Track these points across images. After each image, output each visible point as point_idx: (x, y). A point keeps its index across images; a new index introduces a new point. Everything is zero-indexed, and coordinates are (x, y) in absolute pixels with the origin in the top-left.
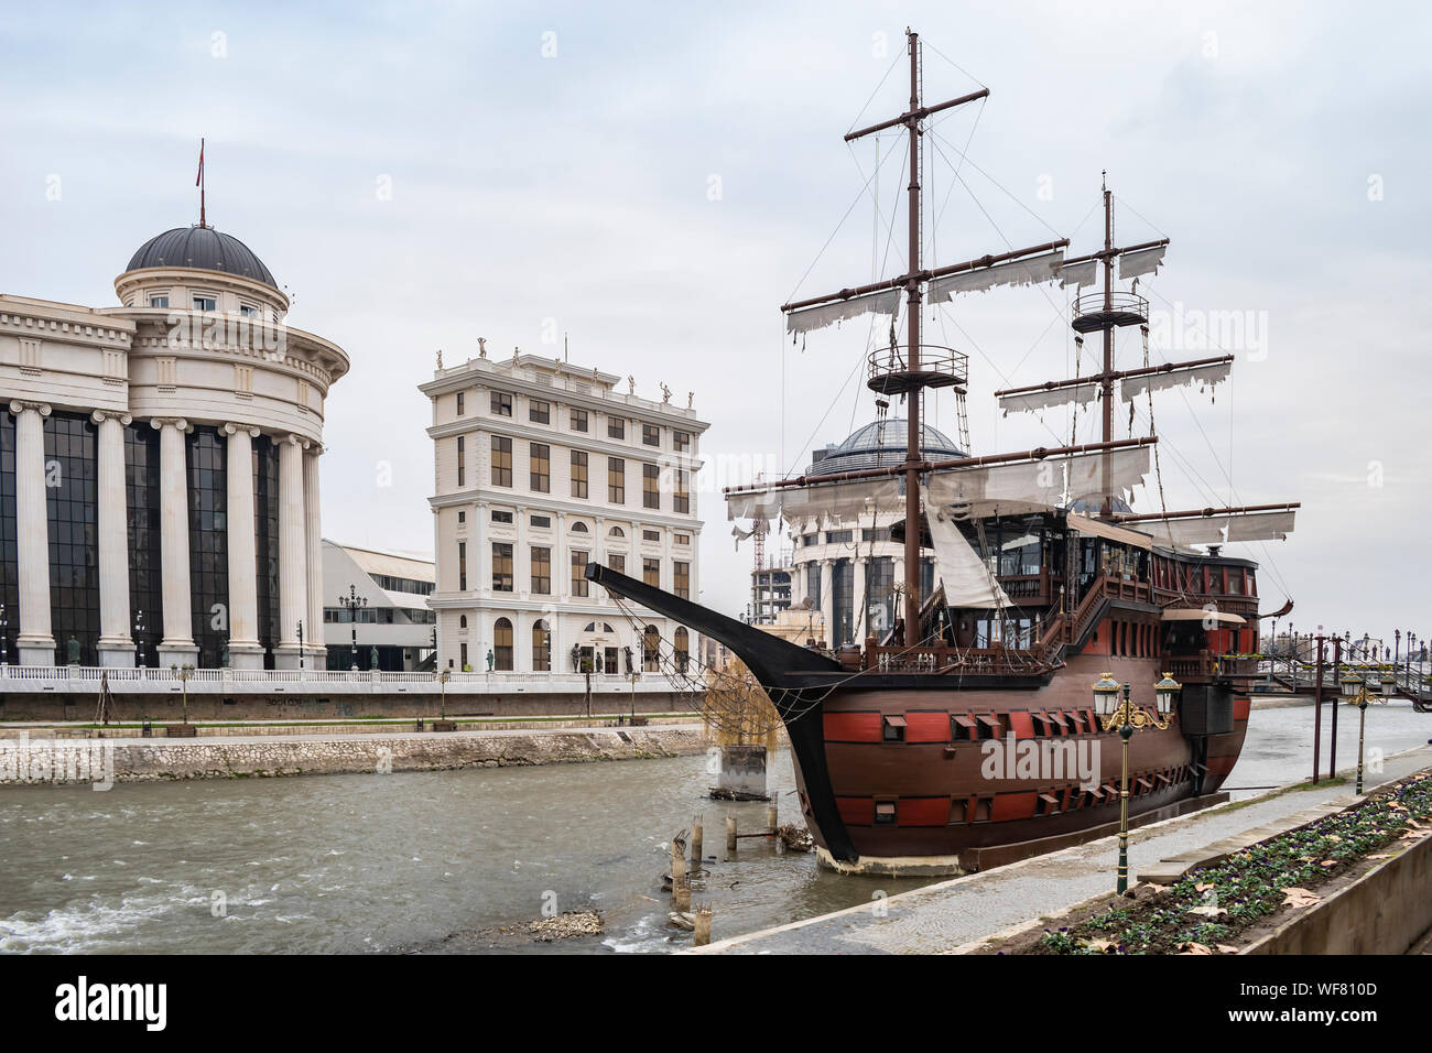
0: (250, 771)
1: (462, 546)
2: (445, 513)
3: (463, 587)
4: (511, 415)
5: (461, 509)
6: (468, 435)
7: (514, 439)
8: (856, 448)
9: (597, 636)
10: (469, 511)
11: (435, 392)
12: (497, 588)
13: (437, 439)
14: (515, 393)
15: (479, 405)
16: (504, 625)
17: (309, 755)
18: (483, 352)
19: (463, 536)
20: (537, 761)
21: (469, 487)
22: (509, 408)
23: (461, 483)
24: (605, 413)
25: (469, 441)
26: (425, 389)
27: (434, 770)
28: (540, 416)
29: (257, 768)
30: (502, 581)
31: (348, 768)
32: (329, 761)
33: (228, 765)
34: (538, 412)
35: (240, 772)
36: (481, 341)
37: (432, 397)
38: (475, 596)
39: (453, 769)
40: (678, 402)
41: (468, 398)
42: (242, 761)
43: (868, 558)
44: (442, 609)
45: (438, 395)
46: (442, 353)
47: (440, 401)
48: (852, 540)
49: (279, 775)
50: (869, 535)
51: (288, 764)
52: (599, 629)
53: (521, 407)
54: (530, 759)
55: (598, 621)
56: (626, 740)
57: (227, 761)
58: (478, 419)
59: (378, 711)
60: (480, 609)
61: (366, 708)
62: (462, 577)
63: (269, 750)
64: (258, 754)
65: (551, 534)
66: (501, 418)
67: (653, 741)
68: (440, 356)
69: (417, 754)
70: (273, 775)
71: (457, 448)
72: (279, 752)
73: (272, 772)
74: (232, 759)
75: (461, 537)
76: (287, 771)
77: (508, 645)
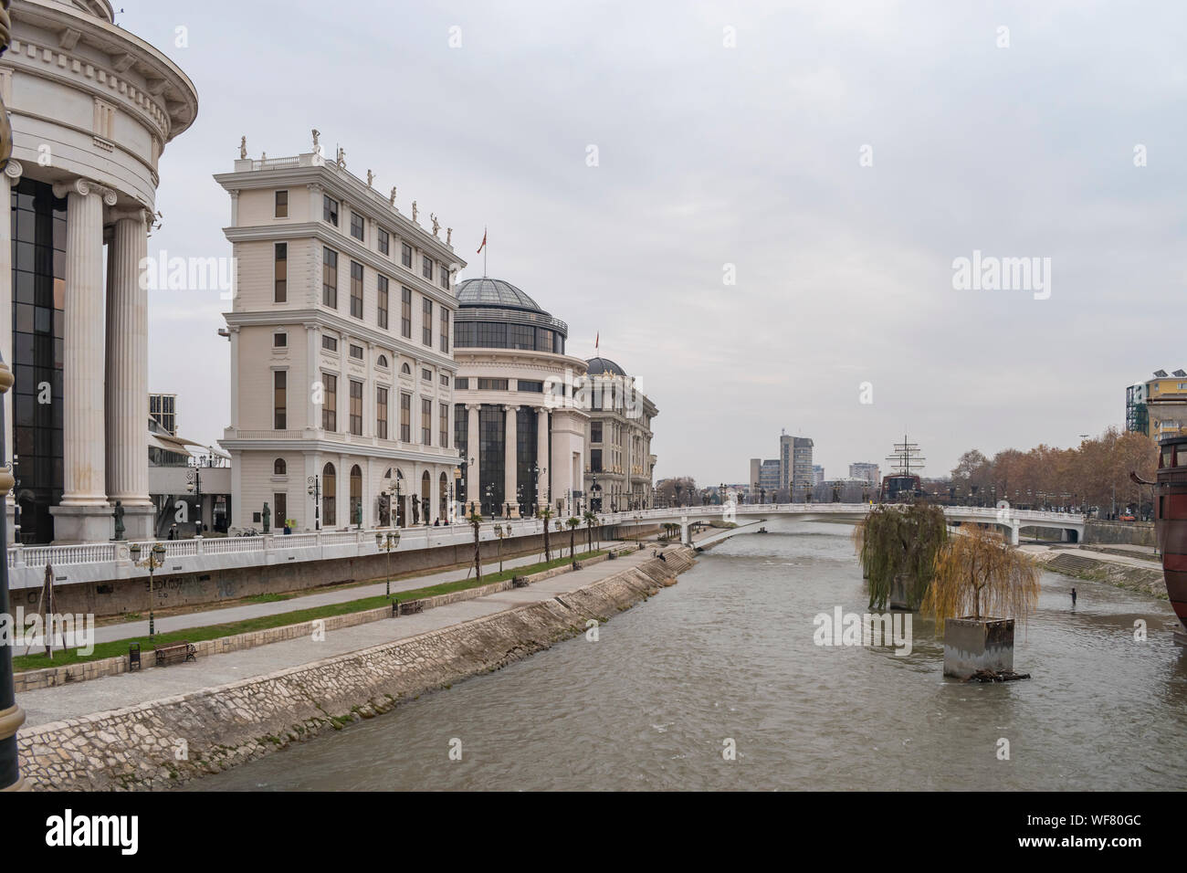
0: (348, 712)
1: (280, 377)
2: (250, 335)
3: (281, 422)
4: (336, 225)
5: (280, 330)
6: (293, 242)
7: (340, 254)
9: (394, 484)
10: (293, 336)
11: (239, 185)
12: (325, 426)
13: (236, 242)
14: (342, 201)
15: (307, 209)
16: (330, 471)
17: (381, 672)
18: (316, 146)
19: (284, 363)
20: (545, 643)
21: (295, 302)
22: (335, 216)
23: (280, 296)
24: (401, 238)
25: (293, 251)
26: (222, 179)
28: (357, 231)
29: (350, 704)
30: (330, 423)
31: (428, 683)
32: (402, 677)
33: (318, 706)
34: (355, 226)
35: (339, 716)
36: (315, 133)
37: (231, 191)
38: (307, 436)
39: (502, 666)
40: (442, 236)
41: (294, 200)
42: (327, 696)
43: (482, 405)
44: (243, 451)
45: (240, 191)
46: (247, 140)
47: (244, 197)
48: (467, 388)
49: (378, 712)
50: (484, 383)
51: (372, 690)
52: (394, 476)
53: (345, 217)
54: (538, 641)
55: (394, 467)
56: (567, 606)
57: (313, 700)
58: (317, 225)
59: (255, 587)
60: (313, 453)
61: (245, 583)
62: (280, 412)
63: (339, 673)
64: (334, 681)
65: (363, 366)
66: (331, 226)
67: (578, 604)
68: (244, 141)
69: (462, 651)
70: (373, 712)
71: (274, 258)
72: (350, 673)
73: (369, 708)
74: (315, 695)
75: (280, 364)
76: (381, 702)
77: (331, 495)
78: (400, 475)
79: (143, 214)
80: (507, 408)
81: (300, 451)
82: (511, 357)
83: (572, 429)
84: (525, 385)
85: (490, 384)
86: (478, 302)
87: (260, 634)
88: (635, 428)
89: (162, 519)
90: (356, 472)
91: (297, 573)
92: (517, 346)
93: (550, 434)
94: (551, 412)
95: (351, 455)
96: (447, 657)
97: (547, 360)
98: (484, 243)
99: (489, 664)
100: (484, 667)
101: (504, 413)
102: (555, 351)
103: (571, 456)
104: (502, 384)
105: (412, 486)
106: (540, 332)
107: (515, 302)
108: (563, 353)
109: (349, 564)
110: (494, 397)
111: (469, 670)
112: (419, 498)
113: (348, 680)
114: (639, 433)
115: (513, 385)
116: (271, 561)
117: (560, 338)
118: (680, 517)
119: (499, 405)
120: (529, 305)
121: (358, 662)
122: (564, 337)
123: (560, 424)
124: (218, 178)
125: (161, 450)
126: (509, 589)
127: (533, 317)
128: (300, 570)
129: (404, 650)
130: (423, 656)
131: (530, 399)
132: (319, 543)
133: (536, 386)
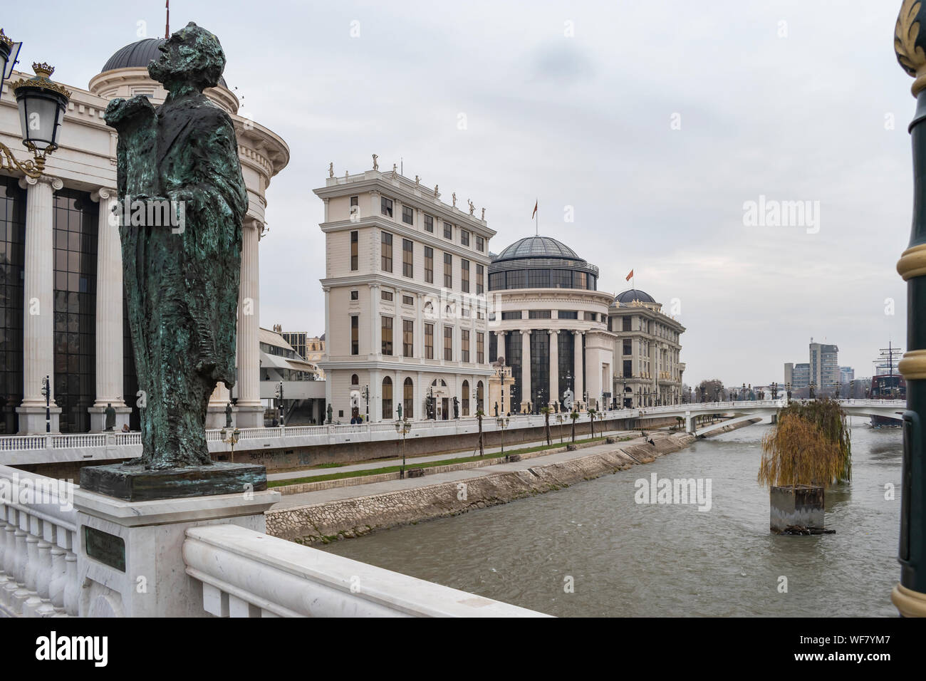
0: (336, 534)
1: (355, 320)
2: (336, 292)
3: (355, 350)
4: (391, 217)
5: (354, 289)
6: (361, 230)
7: (394, 236)
8: (517, 256)
9: (439, 390)
10: (362, 292)
11: (328, 195)
12: (384, 352)
13: (328, 232)
14: (395, 199)
15: (370, 208)
16: (388, 382)
17: (367, 511)
18: (376, 165)
19: (357, 311)
20: (505, 500)
21: (364, 270)
22: (390, 210)
23: (354, 266)
24: (443, 220)
25: (362, 236)
26: (318, 192)
27: (454, 515)
28: (408, 219)
29: (339, 529)
30: (387, 349)
31: (400, 520)
32: (382, 515)
33: (316, 529)
34: (406, 215)
35: (328, 536)
36: (374, 156)
37: (324, 199)
38: (371, 359)
39: (463, 512)
40: (477, 215)
41: (361, 201)
42: (324, 523)
43: (532, 330)
44: (333, 370)
45: (329, 198)
46: (333, 165)
47: (332, 203)
48: (521, 318)
49: (358, 536)
50: (533, 314)
51: (358, 522)
52: (439, 384)
53: (398, 210)
54: (499, 498)
55: (439, 378)
56: (536, 475)
57: (314, 525)
58: (376, 218)
59: (325, 459)
60: (375, 370)
61: (318, 456)
62: (354, 343)
63: (338, 510)
64: (332, 515)
65: (414, 310)
66: (387, 218)
67: (549, 474)
68: (332, 166)
69: (434, 501)
70: (353, 535)
71: (350, 240)
72: (345, 511)
73: (351, 532)
74: (316, 522)
75: (354, 312)
76: (361, 530)
77: (389, 398)
78: (444, 384)
79: (255, 224)
80: (550, 332)
81: (367, 369)
82: (552, 294)
83: (601, 346)
84: (564, 314)
85: (538, 314)
86: (529, 255)
87: (301, 486)
88: (662, 343)
89: (289, 416)
90: (408, 383)
91: (356, 450)
92: (558, 285)
93: (584, 350)
94: (584, 333)
95: (403, 371)
96: (421, 505)
97: (580, 295)
98: (536, 209)
99: (452, 511)
100: (447, 512)
101: (549, 335)
102: (587, 289)
103: (601, 366)
104: (546, 314)
105: (454, 390)
106: (575, 274)
107: (557, 253)
108: (595, 289)
109: (396, 445)
110: (540, 324)
111: (435, 514)
112: (460, 399)
113: (342, 515)
114: (665, 346)
115: (555, 315)
116: (333, 442)
117: (592, 278)
118: (684, 412)
119: (544, 330)
120: (567, 254)
121: (353, 504)
122: (596, 277)
123: (592, 342)
124: (315, 191)
125: (289, 370)
126: (503, 462)
127: (571, 263)
128: (358, 448)
129: (389, 498)
130: (402, 503)
131: (568, 324)
132: (369, 430)
133: (573, 315)
